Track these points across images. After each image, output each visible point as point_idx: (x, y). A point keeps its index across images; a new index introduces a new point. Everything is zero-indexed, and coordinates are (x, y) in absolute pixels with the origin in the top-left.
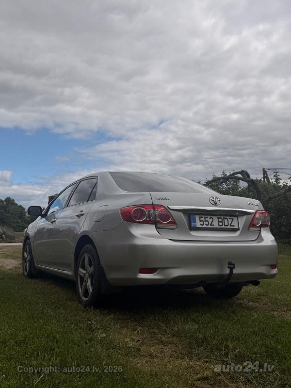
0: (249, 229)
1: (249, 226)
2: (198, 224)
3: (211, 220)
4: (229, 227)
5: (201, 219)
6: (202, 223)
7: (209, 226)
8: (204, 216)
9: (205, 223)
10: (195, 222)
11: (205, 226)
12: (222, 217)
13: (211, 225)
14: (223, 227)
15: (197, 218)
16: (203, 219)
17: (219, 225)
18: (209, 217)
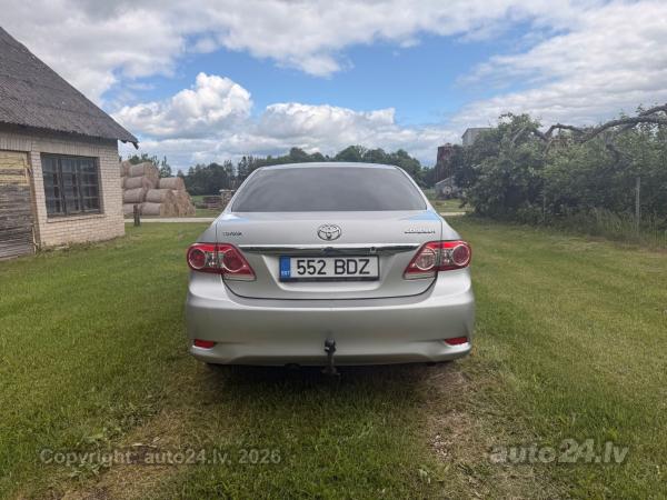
0: (404, 276)
1: (405, 272)
2: (294, 273)
3: (322, 264)
4: (357, 275)
5: (301, 264)
6: (302, 270)
7: (316, 275)
8: (306, 259)
9: (308, 270)
10: (289, 269)
11: (307, 275)
12: (345, 259)
13: (319, 273)
14: (345, 275)
15: (293, 262)
16: (305, 264)
17: (336, 273)
18: (317, 259)
